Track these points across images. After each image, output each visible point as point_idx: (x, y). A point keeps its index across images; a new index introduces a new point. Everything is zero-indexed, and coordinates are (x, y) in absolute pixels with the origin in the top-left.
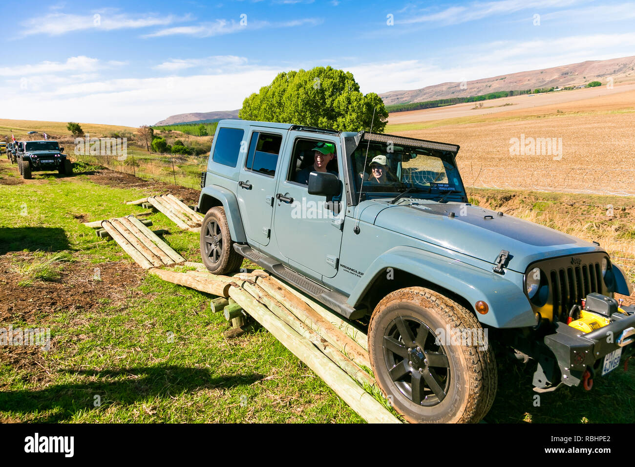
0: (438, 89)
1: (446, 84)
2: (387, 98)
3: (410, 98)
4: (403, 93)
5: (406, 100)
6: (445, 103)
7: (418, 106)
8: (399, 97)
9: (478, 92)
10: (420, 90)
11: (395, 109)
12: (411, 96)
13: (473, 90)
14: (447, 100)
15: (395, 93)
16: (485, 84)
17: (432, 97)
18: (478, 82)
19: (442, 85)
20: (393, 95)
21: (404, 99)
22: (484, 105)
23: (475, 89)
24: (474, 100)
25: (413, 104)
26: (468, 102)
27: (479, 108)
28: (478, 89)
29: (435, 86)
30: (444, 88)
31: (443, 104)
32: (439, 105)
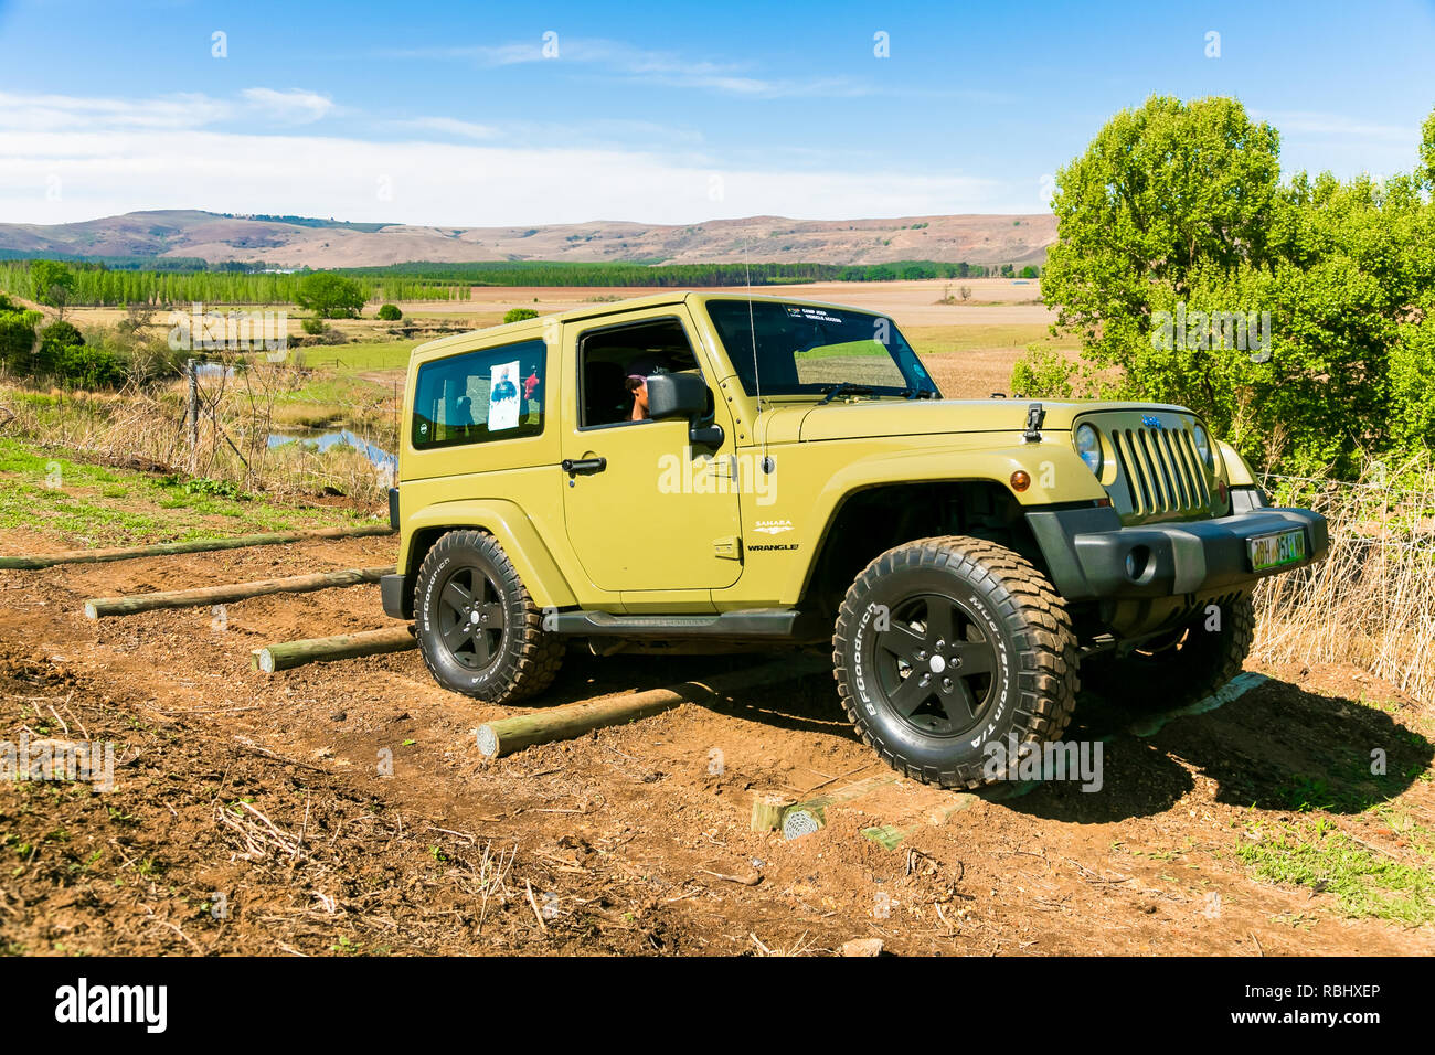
0: (744, 233)
1: (765, 220)
2: (589, 239)
3: (661, 247)
4: (640, 232)
5: (649, 254)
6: (782, 275)
8: (630, 240)
10: (691, 229)
13: (843, 247)
16: (873, 235)
17: (726, 253)
19: (753, 221)
20: (610, 235)
22: (975, 296)
23: (847, 246)
27: (958, 303)
28: (856, 245)
29: (735, 223)
30: (762, 232)
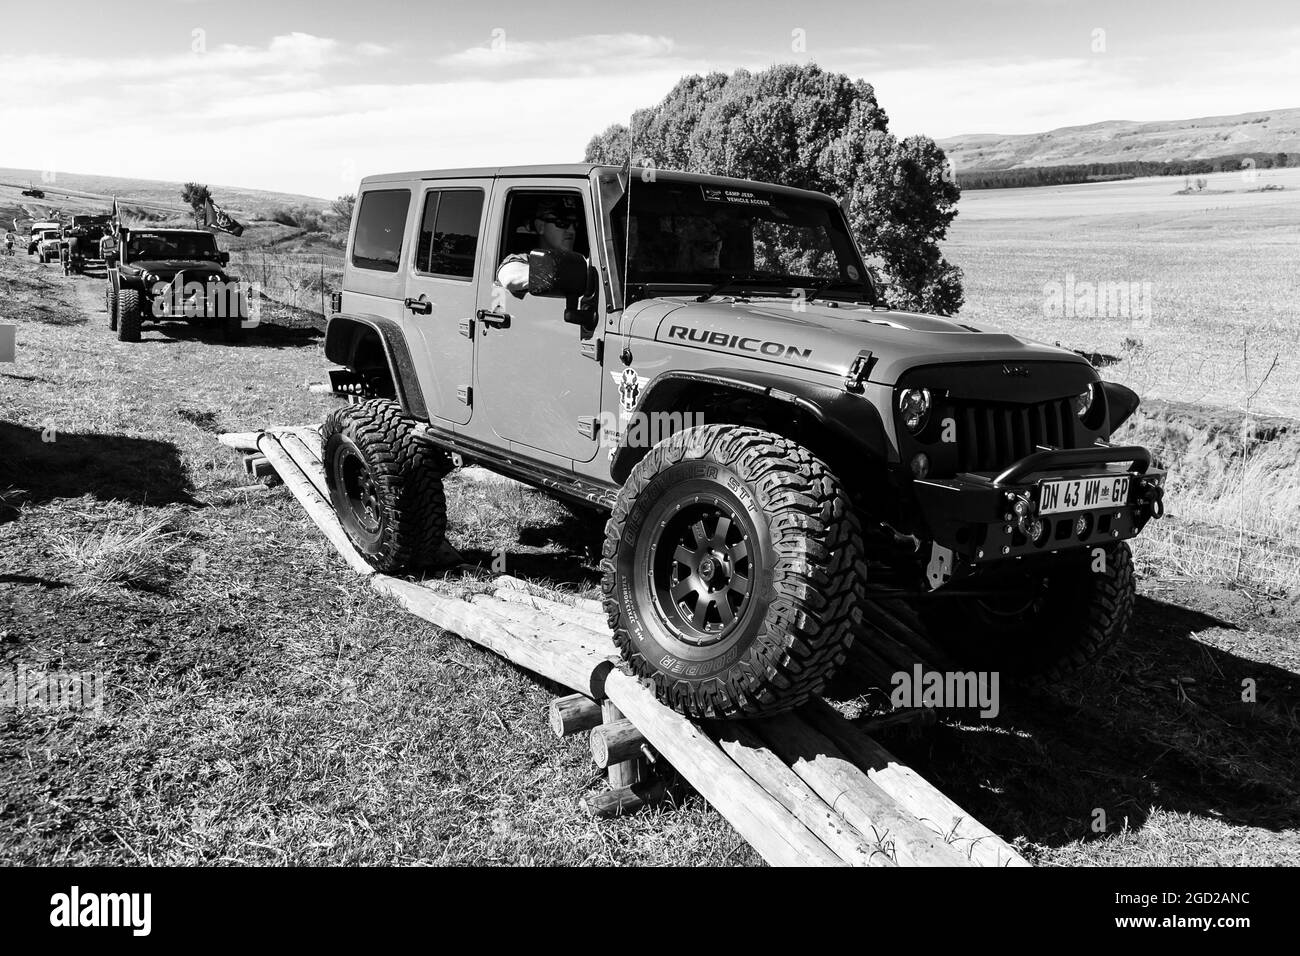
7: (1033, 177)
9: (1196, 150)
11: (972, 181)
12: (1018, 151)
14: (1111, 165)
15: (973, 141)
18: (1193, 124)
21: (998, 157)
24: (1183, 170)
25: (1020, 171)
26: (1166, 174)
31: (1100, 177)
32: (1089, 178)
